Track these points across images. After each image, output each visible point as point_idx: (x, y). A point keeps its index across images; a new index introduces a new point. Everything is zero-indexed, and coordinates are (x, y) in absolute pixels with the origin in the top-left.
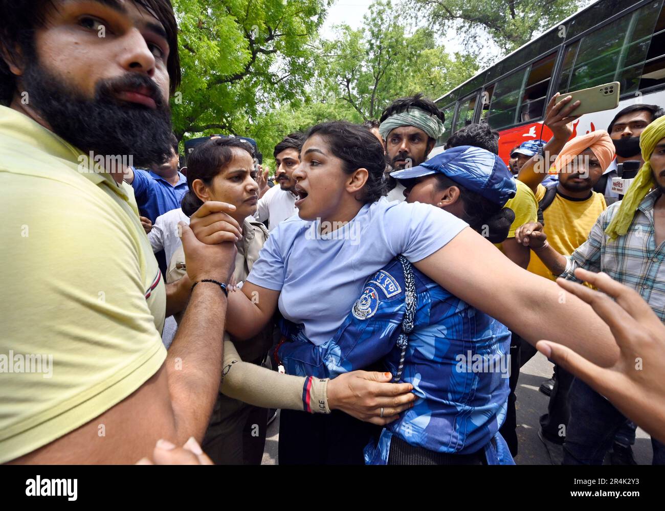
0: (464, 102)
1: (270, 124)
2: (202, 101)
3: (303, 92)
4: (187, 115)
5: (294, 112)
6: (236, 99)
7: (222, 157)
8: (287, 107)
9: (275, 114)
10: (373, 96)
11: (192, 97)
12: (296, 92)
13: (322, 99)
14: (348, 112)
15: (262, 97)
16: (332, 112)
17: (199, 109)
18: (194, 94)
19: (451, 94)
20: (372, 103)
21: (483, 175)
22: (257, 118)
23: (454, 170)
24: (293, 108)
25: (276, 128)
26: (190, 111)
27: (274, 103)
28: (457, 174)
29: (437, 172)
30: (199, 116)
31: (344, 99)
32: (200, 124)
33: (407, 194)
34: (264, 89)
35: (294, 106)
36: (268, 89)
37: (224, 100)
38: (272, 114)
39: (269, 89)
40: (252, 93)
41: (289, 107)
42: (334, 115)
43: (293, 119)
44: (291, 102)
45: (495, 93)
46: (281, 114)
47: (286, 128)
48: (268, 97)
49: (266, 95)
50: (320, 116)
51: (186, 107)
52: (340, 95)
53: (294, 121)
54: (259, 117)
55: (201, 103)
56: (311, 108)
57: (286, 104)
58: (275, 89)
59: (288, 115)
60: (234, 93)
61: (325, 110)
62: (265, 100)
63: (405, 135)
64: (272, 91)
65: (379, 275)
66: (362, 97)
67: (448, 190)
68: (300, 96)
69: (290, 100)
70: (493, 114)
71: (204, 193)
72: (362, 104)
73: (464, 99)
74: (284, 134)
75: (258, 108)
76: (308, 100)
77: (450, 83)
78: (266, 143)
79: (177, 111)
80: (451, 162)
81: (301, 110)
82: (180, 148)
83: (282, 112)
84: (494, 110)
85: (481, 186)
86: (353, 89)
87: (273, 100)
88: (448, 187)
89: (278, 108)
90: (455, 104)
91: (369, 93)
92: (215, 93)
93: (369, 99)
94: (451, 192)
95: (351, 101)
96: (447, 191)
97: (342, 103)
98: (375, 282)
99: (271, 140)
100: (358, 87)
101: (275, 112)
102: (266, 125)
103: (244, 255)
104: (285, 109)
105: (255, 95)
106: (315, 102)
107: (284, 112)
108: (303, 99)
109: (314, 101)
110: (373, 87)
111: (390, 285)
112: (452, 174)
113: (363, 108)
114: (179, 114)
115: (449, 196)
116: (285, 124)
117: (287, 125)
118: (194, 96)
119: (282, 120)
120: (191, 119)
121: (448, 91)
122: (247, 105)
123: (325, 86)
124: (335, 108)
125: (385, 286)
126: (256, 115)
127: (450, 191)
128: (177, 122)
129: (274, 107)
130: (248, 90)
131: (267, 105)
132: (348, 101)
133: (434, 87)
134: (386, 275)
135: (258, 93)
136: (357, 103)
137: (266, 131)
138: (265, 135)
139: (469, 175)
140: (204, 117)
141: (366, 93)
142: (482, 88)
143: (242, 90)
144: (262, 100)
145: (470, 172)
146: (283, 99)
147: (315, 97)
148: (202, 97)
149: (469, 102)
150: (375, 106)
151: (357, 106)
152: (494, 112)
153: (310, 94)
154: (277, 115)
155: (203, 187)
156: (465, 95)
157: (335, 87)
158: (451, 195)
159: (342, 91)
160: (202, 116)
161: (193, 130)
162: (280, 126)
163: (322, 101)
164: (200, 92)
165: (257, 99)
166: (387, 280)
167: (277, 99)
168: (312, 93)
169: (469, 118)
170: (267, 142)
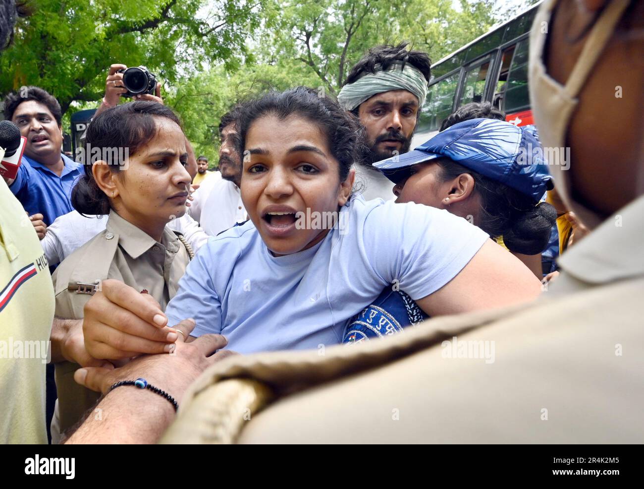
0: (472, 69)
1: (195, 92)
2: (99, 57)
3: (243, 49)
4: (77, 76)
5: (230, 76)
6: (148, 55)
7: (141, 132)
8: (220, 69)
9: (202, 79)
10: (343, 58)
11: (85, 51)
12: (234, 49)
13: (271, 59)
14: (308, 79)
15: (184, 54)
16: (284, 78)
17: (94, 69)
18: (88, 47)
19: (454, 56)
20: (341, 66)
21: (507, 156)
22: (177, 83)
23: (464, 151)
24: (228, 70)
25: (203, 98)
26: (80, 71)
27: (202, 63)
28: (468, 156)
29: (440, 156)
30: (92, 78)
31: (302, 60)
32: (94, 91)
33: (399, 191)
34: (188, 42)
35: (231, 67)
36: (193, 43)
37: (130, 57)
38: (198, 78)
39: (195, 42)
40: (170, 47)
41: (223, 69)
42: (287, 83)
43: (228, 87)
44: (227, 63)
45: (516, 58)
46: (211, 79)
47: (218, 99)
48: (193, 54)
49: (190, 51)
50: (267, 83)
51: (75, 65)
52: (297, 54)
53: (229, 89)
54: (180, 82)
55: (96, 60)
56: (254, 72)
57: (218, 65)
58: (203, 43)
59: (221, 80)
60: (145, 47)
61: (275, 75)
62: (189, 58)
63: (397, 104)
64: (199, 45)
65: (369, 312)
66: (327, 58)
67: (457, 179)
68: (240, 54)
69: (224, 59)
70: (512, 87)
71: (108, 181)
72: (328, 68)
73: (472, 65)
74: (214, 108)
75: (178, 70)
76: (250, 60)
77: (453, 43)
78: (188, 120)
79: (62, 70)
80: (459, 140)
81: (240, 75)
82: (64, 124)
83: (213, 76)
84: (514, 82)
85: (505, 171)
86: (315, 46)
87: (201, 58)
88: (458, 175)
89: (207, 71)
90: (459, 71)
91: (337, 53)
92: (117, 45)
93: (338, 60)
94: (461, 183)
95: (311, 63)
96: (456, 182)
97: (298, 66)
98: (363, 323)
99: (195, 116)
100: (322, 44)
101: (203, 76)
102: (189, 94)
103: (163, 275)
104: (217, 72)
105: (174, 51)
106: (261, 63)
107: (215, 75)
108: (243, 58)
109: (258, 62)
110: (343, 45)
111: (387, 327)
112: (461, 156)
113: (329, 74)
114: (64, 74)
115: (459, 188)
116: (216, 93)
117: (220, 96)
118: (87, 49)
119: (213, 87)
120: (82, 82)
121: (450, 52)
122: (162, 65)
123: (276, 41)
124: (288, 73)
125: (379, 329)
126: (175, 79)
127: (460, 181)
128: (61, 86)
129: (200, 69)
130: (164, 43)
131: (191, 66)
132: (308, 63)
133: (430, 47)
134: (379, 312)
135: (180, 48)
136: (320, 66)
137: (189, 102)
138: (187, 108)
139: (486, 157)
140: (99, 79)
141: (333, 53)
142: (497, 50)
143: (156, 43)
144: (185, 59)
145: (486, 153)
146: (214, 57)
147: (261, 56)
148: (98, 51)
149: (478, 69)
150: (346, 72)
151: (320, 71)
152: (514, 85)
153: (254, 51)
154: (205, 80)
155: (109, 173)
156: (473, 59)
157: (289, 43)
158: (462, 187)
159: (299, 48)
160: (97, 78)
161: (84, 98)
162: (210, 96)
163: (270, 62)
164: (96, 44)
165: (177, 56)
166: (382, 319)
167: (206, 57)
168: (257, 50)
169: (479, 93)
170: (190, 118)
